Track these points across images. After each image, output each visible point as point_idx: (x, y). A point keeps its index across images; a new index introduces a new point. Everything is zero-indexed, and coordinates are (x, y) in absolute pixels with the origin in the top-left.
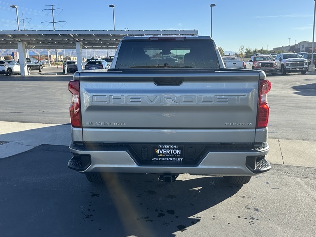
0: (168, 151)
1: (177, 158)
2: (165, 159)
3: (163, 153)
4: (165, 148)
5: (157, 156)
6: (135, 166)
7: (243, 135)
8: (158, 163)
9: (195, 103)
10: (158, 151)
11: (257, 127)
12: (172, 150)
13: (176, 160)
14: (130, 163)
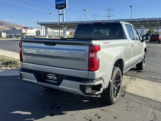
0: (52, 77)
1: (55, 81)
2: (51, 81)
3: (50, 78)
4: (50, 75)
5: (48, 78)
6: (36, 82)
7: (83, 74)
8: (48, 82)
9: (59, 55)
10: (48, 76)
11: (89, 71)
12: (53, 77)
13: (55, 82)
14: (34, 80)
